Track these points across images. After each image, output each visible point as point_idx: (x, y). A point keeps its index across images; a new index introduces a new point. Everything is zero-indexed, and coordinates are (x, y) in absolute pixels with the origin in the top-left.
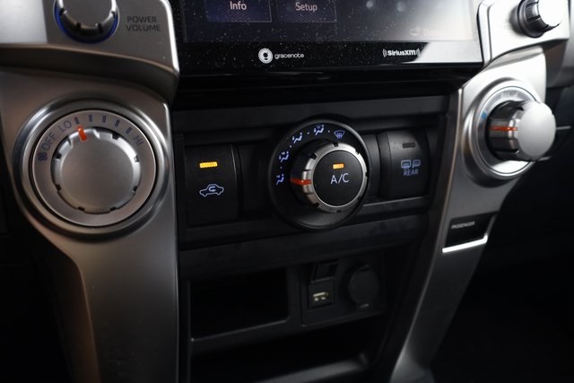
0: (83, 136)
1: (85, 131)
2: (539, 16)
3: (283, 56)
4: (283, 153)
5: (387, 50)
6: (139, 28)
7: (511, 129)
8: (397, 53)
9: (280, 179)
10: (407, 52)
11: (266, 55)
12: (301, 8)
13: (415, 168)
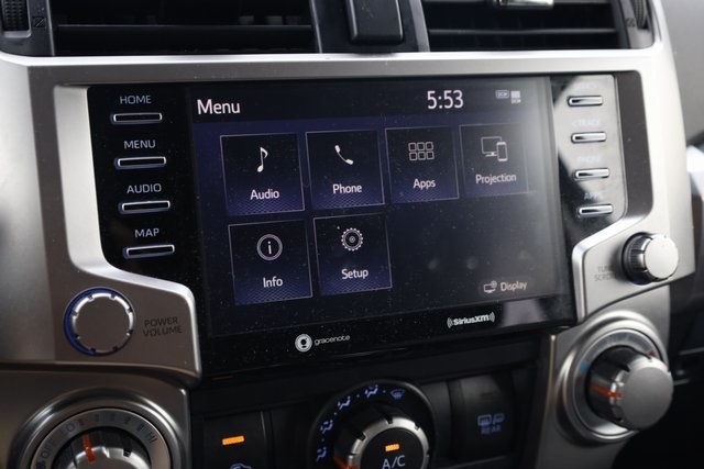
0: (90, 456)
1: (93, 449)
2: (646, 268)
3: (325, 341)
4: (326, 423)
5: (453, 319)
6: (157, 332)
7: (613, 395)
8: (466, 321)
9: (322, 453)
10: (477, 318)
11: (304, 342)
12: (348, 275)
13: (497, 424)
